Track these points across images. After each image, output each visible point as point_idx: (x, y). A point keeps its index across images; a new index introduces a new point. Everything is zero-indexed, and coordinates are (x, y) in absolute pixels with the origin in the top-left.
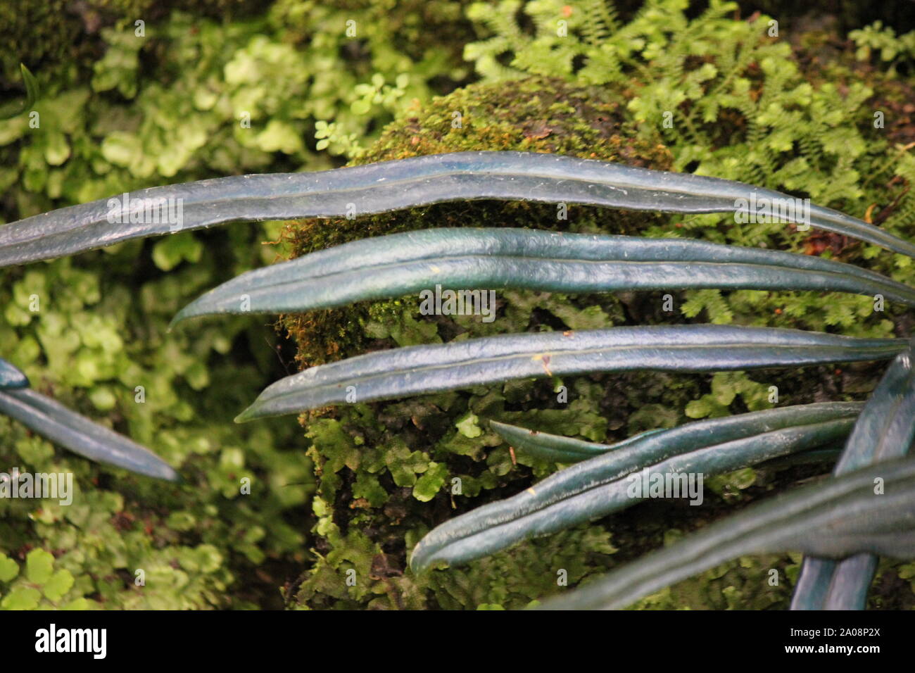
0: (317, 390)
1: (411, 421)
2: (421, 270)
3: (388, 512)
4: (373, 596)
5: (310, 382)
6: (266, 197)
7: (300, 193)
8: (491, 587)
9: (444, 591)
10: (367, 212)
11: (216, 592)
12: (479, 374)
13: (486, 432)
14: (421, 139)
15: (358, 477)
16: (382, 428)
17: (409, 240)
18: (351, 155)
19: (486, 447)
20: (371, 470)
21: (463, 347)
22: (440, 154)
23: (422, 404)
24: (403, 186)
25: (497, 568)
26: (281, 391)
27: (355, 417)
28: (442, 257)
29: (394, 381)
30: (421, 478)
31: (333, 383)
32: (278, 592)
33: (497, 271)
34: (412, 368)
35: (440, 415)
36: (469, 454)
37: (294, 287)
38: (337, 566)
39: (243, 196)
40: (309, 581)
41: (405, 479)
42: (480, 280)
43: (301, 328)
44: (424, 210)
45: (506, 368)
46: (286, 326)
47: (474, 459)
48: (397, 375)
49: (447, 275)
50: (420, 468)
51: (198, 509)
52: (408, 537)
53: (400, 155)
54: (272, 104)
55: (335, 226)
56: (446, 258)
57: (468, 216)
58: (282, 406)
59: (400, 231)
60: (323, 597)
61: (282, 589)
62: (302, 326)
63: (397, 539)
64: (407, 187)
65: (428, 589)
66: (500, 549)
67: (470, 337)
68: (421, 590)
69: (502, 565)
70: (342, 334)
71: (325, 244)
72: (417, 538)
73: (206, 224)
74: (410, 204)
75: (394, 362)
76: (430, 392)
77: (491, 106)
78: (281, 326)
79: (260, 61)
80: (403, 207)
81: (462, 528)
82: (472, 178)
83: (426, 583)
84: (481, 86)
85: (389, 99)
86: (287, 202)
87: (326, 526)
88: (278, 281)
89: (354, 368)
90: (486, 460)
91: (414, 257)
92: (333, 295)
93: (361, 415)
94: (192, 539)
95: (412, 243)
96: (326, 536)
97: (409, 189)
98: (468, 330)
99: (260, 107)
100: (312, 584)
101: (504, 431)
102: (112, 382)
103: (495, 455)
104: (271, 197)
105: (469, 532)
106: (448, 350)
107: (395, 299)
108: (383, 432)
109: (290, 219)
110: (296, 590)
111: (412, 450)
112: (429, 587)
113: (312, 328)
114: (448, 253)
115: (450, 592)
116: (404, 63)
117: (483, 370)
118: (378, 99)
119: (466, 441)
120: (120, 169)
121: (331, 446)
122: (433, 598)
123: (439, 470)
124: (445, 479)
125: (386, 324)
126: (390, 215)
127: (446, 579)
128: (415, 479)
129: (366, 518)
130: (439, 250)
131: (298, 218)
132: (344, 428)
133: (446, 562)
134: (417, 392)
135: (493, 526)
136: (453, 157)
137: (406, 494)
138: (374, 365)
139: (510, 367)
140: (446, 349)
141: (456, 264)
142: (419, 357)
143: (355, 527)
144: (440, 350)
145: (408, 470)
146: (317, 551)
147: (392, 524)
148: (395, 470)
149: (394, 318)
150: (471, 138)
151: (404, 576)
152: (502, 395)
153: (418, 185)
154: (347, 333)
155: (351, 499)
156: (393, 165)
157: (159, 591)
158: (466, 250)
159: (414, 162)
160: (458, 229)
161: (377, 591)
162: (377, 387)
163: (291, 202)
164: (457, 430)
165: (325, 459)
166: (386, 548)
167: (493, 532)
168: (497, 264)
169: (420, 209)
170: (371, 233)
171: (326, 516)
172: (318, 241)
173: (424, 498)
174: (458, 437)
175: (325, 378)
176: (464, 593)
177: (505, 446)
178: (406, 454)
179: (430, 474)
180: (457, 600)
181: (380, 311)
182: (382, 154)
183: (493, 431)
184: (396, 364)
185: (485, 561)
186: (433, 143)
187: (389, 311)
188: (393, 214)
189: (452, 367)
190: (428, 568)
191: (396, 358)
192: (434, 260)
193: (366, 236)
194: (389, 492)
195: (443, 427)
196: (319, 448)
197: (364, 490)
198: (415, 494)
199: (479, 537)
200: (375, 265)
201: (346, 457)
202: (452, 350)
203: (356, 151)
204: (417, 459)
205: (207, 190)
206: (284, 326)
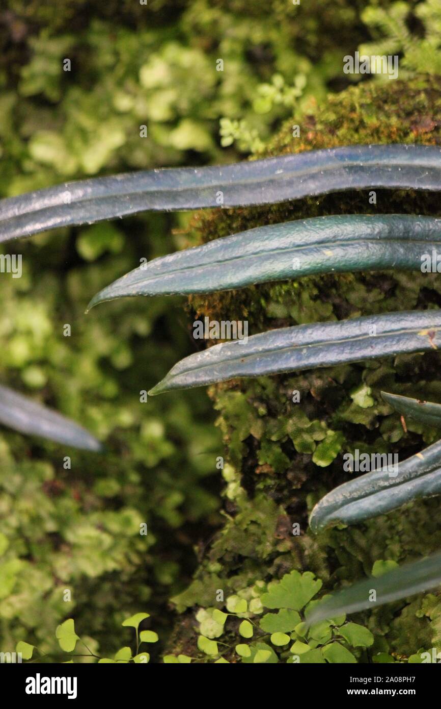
0: (221, 365)
1: (309, 393)
2: (315, 254)
3: (290, 476)
4: (278, 554)
5: (215, 358)
6: (175, 189)
7: (205, 185)
8: (387, 545)
9: (343, 549)
10: (267, 202)
11: (138, 553)
12: (370, 349)
13: (378, 402)
14: (316, 134)
15: (263, 444)
16: (283, 400)
17: (304, 226)
18: (253, 150)
19: (378, 416)
20: (274, 438)
21: (354, 324)
22: (333, 147)
23: (320, 377)
24: (299, 177)
25: (392, 528)
26: (190, 366)
27: (258, 390)
28: (334, 242)
29: (292, 356)
30: (320, 445)
31: (237, 358)
32: (192, 551)
33: (385, 254)
34: (308, 344)
35: (336, 387)
36: (363, 423)
37: (200, 271)
38: (245, 526)
39: (153, 189)
40: (220, 541)
41: (306, 446)
42: (370, 262)
43: (208, 309)
44: (320, 199)
45: (394, 343)
46: (195, 308)
47: (368, 427)
48: (295, 350)
49: (339, 258)
50: (319, 436)
51: (121, 477)
52: (309, 499)
53: (297, 149)
54: (184, 105)
55: (239, 215)
56: (338, 243)
57: (360, 204)
58: (190, 380)
59: (297, 218)
60: (232, 554)
61: (196, 548)
62: (209, 307)
63: (299, 502)
64: (303, 178)
65: (328, 547)
66: (392, 508)
67: (362, 315)
68: (323, 548)
69: (397, 525)
70: (246, 314)
71: (229, 231)
72: (317, 499)
73: (120, 215)
74: (305, 193)
75: (292, 338)
76: (325, 366)
77: (381, 103)
78: (190, 308)
79: (174, 66)
80: (299, 196)
81: (356, 490)
82: (362, 169)
83: (326, 541)
84: (372, 85)
85: (289, 98)
86: (193, 193)
87: (235, 490)
88: (185, 265)
89: (255, 344)
90: (379, 428)
91: (309, 242)
92: (235, 278)
93: (264, 388)
94: (115, 504)
95: (307, 230)
96: (235, 499)
97: (305, 181)
98: (361, 309)
99: (174, 108)
100: (222, 544)
101: (394, 400)
102: (43, 362)
103: (387, 423)
104: (180, 189)
105: (363, 493)
106: (341, 326)
107: (294, 281)
108: (284, 404)
109: (197, 209)
110: (208, 548)
111: (311, 419)
112: (329, 545)
113: (218, 309)
114: (339, 238)
115: (349, 549)
116: (305, 65)
117: (373, 345)
118: (278, 98)
119: (360, 410)
120: (46, 167)
121: (237, 416)
122: (333, 555)
123: (336, 437)
124: (342, 446)
125: (286, 304)
126: (289, 204)
127: (345, 538)
128: (314, 447)
129: (270, 482)
130: (332, 235)
131: (204, 208)
132: (250, 401)
133: (342, 522)
134: (313, 366)
135: (385, 488)
136: (345, 150)
137: (305, 460)
138: (274, 341)
139: (398, 341)
140: (339, 326)
141: (347, 248)
142: (315, 334)
143: (260, 490)
144: (334, 327)
145: (307, 438)
146: (227, 512)
147: (294, 488)
148: (295, 438)
149: (292, 300)
150: (362, 132)
151: (306, 535)
152: (392, 367)
153: (313, 177)
154: (250, 313)
155: (257, 465)
156: (291, 158)
157: (87, 552)
158: (357, 235)
159: (309, 156)
160: (349, 216)
161: (281, 548)
162: (277, 362)
163: (197, 193)
164: (352, 400)
165: (232, 428)
166: (289, 510)
167: (385, 493)
168: (385, 248)
169: (315, 198)
170: (271, 221)
171: (235, 481)
172: (223, 229)
173: (323, 464)
174: (352, 407)
175: (229, 353)
176: (362, 550)
177: (396, 415)
178: (306, 423)
179: (328, 441)
180: (356, 557)
181: (280, 293)
182: (281, 149)
183: (385, 401)
184: (294, 340)
185: (381, 521)
186: (326, 138)
187: (288, 292)
188: (291, 203)
189: (345, 342)
190: (326, 526)
191: (293, 335)
192: (327, 244)
193: (267, 223)
194: (291, 459)
195: (340, 398)
196: (227, 418)
197: (268, 457)
198: (315, 460)
199: (372, 498)
200: (273, 250)
201: (250, 426)
202: (345, 327)
203: (258, 146)
204: (316, 428)
205: (121, 184)
206: (192, 308)
